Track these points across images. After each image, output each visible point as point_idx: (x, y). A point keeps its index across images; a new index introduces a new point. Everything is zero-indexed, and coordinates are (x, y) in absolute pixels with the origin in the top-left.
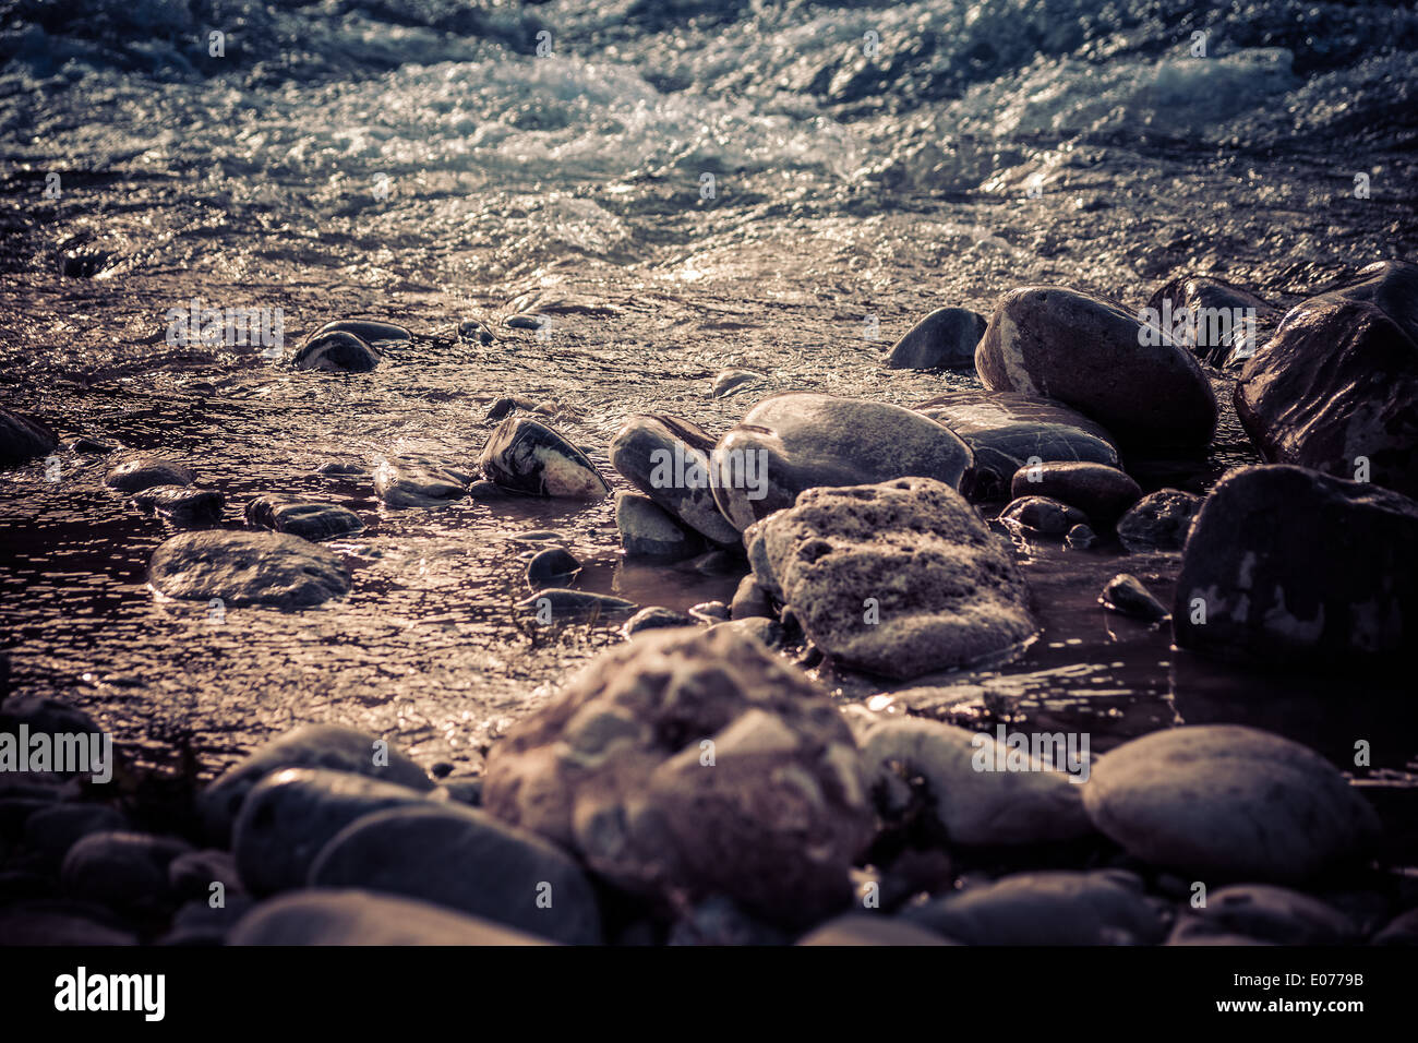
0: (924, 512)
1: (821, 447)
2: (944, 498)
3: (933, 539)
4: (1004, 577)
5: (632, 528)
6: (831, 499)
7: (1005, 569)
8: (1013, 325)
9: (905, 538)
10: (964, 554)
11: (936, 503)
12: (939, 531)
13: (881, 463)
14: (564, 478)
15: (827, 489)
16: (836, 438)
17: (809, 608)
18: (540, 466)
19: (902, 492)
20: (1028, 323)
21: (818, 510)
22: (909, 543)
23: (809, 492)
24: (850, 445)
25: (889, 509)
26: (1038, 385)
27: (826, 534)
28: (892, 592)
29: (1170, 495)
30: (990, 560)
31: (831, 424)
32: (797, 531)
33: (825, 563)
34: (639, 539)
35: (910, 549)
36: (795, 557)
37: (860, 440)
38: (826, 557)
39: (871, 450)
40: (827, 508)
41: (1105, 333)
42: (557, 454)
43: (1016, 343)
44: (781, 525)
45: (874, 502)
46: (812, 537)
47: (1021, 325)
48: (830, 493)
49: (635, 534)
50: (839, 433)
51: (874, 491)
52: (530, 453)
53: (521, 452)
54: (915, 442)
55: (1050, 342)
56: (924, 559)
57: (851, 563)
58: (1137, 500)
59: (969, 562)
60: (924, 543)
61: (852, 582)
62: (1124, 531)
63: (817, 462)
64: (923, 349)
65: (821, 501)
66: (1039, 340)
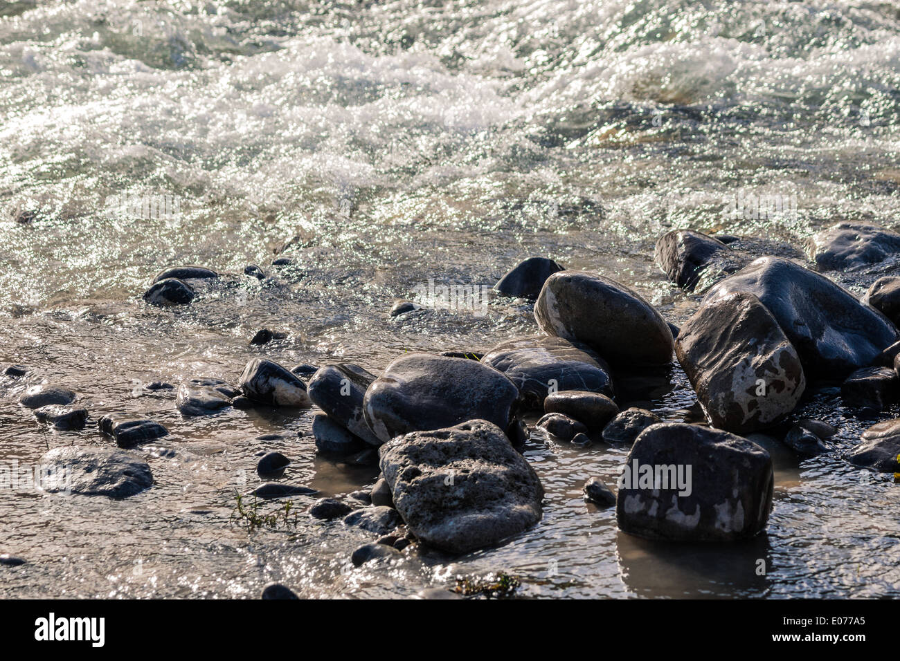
0: (479, 446)
1: (427, 392)
2: (491, 435)
3: (482, 462)
4: (524, 482)
5: (321, 434)
6: (423, 439)
7: (525, 478)
8: (553, 296)
9: (465, 464)
10: (499, 469)
11: (485, 438)
12: (486, 457)
13: (463, 400)
14: (287, 395)
15: (421, 432)
16: (437, 385)
17: (406, 510)
18: (272, 389)
19: (465, 432)
20: (561, 295)
21: (414, 447)
22: (467, 467)
23: (410, 434)
24: (447, 388)
25: (457, 444)
26: (568, 330)
27: (418, 463)
28: (455, 499)
29: (633, 413)
30: (516, 473)
31: (435, 376)
32: (401, 461)
33: (416, 482)
34: (326, 441)
35: (467, 471)
36: (399, 478)
37: (451, 386)
38: (417, 478)
39: (458, 391)
40: (420, 445)
41: (605, 303)
42: (281, 381)
43: (555, 306)
44: (393, 458)
45: (449, 440)
46: (410, 465)
47: (557, 296)
48: (422, 435)
49: (323, 438)
50: (438, 382)
51: (449, 433)
52: (266, 382)
53: (261, 381)
54: (484, 385)
55: (574, 307)
56: (476, 476)
57: (431, 482)
58: (615, 415)
59: (503, 477)
60: (475, 466)
61: (432, 493)
62: (606, 435)
63: (424, 401)
64: (518, 283)
65: (418, 441)
66: (568, 306)
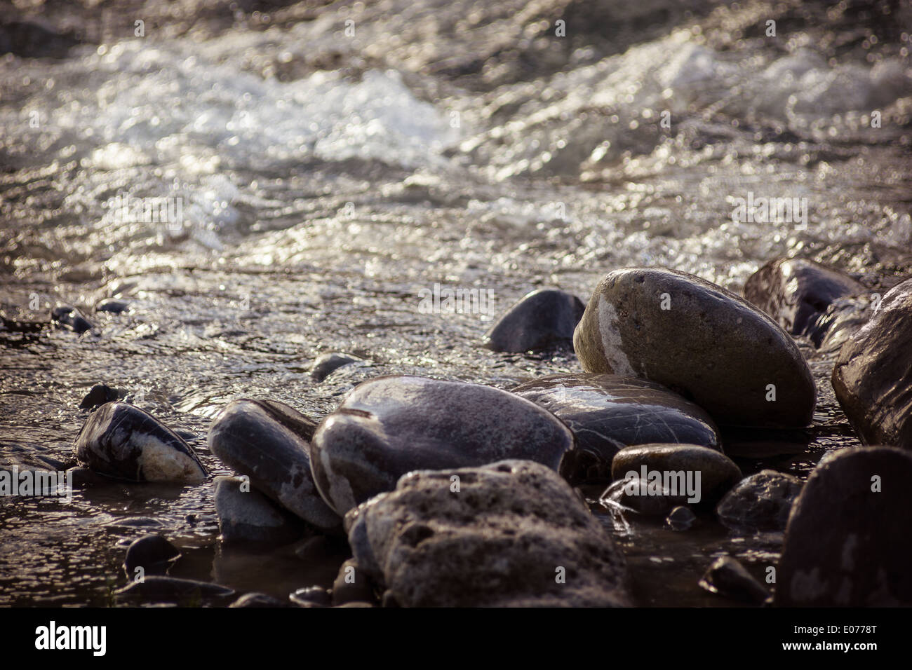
0: (526, 495)
1: (421, 430)
2: (545, 481)
3: (535, 522)
4: (606, 560)
5: (231, 513)
6: (432, 482)
7: (606, 552)
8: (611, 307)
9: (506, 521)
10: (566, 536)
11: (537, 486)
12: (540, 514)
13: (480, 446)
14: (162, 463)
15: (428, 472)
16: (436, 421)
17: (411, 592)
18: (137, 452)
19: (503, 475)
20: (626, 305)
21: (419, 494)
22: (511, 526)
23: (410, 475)
24: (450, 428)
25: (490, 492)
26: (637, 367)
27: (427, 518)
28: (495, 575)
29: (770, 477)
30: (592, 543)
31: (431, 407)
32: (398, 514)
33: (427, 547)
34: (239, 525)
35: (511, 532)
36: (396, 541)
37: (460, 423)
38: (428, 541)
39: (472, 432)
40: (428, 491)
41: (703, 315)
42: (153, 440)
43: (614, 326)
44: (383, 509)
45: (475, 486)
46: (413, 521)
47: (619, 307)
48: (431, 477)
49: (234, 519)
50: (439, 415)
51: (474, 474)
52: (127, 439)
53: (118, 438)
54: (515, 424)
55: (648, 324)
56: (527, 541)
57: (452, 547)
58: (736, 481)
59: (571, 545)
60: (526, 526)
61: (453, 565)
62: (725, 513)
63: (417, 445)
64: (521, 332)
65: (423, 484)
66: (637, 322)
